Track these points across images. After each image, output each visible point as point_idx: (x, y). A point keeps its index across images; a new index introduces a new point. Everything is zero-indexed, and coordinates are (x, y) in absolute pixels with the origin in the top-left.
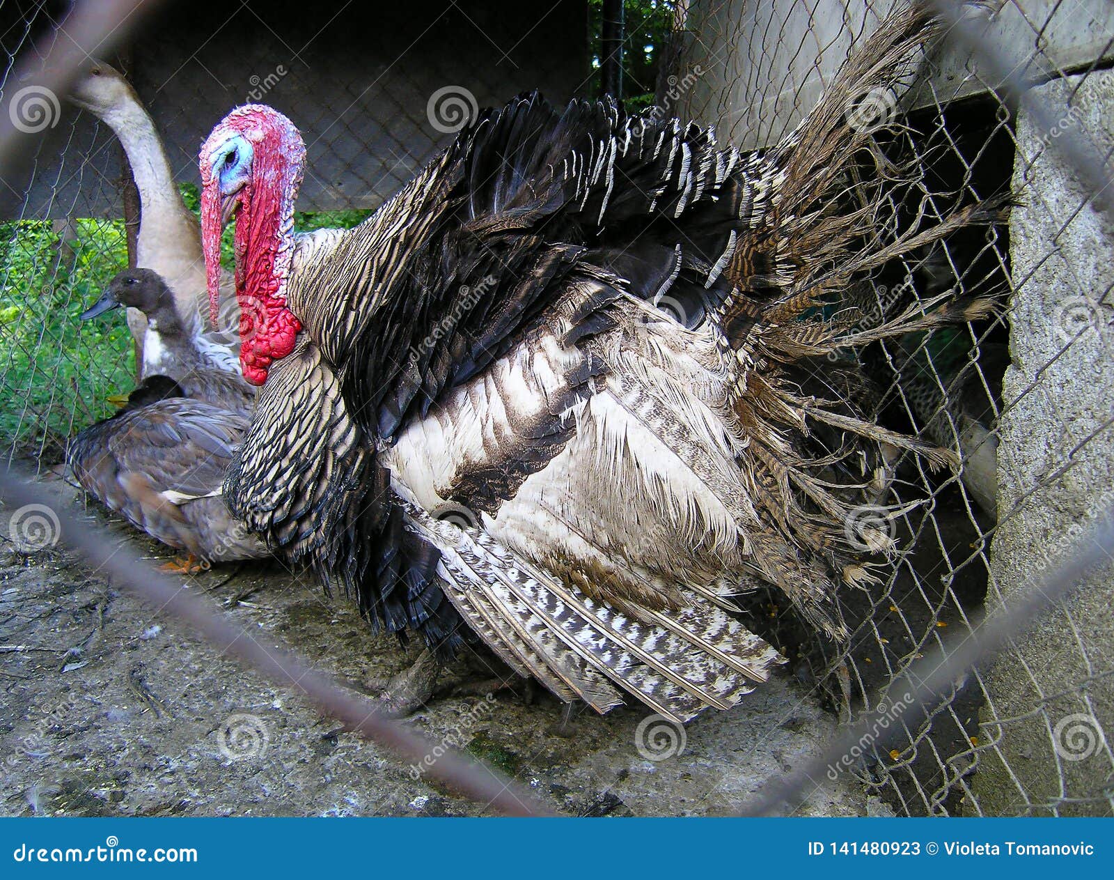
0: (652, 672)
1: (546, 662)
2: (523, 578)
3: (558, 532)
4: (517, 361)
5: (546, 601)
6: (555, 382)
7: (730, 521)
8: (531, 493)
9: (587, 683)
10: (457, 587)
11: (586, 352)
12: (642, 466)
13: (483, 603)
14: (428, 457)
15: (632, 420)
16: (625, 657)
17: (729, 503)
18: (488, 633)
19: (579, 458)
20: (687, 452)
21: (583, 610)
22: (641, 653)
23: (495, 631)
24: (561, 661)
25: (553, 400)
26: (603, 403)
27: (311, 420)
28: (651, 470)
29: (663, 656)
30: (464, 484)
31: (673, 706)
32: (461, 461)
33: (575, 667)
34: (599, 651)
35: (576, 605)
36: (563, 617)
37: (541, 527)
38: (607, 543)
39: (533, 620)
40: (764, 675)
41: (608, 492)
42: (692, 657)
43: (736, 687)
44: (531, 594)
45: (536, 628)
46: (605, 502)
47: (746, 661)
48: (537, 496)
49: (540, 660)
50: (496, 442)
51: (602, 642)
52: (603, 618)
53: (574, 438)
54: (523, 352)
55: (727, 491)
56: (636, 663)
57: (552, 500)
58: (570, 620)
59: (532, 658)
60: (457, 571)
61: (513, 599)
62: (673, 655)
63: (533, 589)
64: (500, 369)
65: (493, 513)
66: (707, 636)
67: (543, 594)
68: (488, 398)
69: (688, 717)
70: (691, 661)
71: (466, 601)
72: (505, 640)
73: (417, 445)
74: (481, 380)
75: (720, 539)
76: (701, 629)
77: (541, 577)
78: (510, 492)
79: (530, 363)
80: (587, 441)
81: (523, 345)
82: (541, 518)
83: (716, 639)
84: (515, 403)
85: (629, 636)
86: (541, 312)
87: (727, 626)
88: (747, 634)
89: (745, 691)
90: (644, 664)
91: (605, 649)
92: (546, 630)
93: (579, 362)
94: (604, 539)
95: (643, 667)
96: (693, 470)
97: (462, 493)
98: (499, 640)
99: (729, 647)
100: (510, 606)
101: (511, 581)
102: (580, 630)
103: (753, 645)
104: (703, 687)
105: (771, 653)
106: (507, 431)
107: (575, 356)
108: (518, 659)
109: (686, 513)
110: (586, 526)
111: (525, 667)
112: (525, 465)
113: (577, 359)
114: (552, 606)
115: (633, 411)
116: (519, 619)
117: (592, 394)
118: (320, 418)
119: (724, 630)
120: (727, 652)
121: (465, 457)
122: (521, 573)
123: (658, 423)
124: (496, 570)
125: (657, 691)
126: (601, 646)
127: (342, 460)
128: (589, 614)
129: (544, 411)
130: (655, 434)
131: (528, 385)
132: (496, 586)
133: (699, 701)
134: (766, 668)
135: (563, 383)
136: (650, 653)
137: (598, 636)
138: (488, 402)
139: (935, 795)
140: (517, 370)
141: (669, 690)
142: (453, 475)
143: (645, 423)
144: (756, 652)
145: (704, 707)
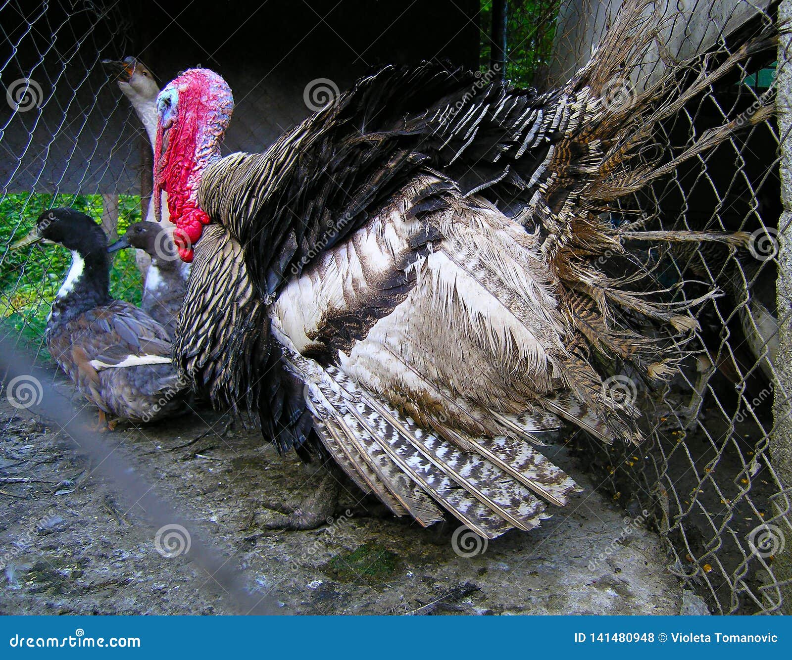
0: (467, 494)
1: (383, 481)
2: (368, 411)
3: (397, 368)
4: (373, 230)
5: (384, 431)
6: (400, 246)
7: (541, 351)
8: (378, 335)
9: (415, 501)
10: (318, 416)
11: (425, 223)
12: (468, 307)
13: (337, 430)
14: (301, 307)
15: (461, 272)
16: (445, 481)
17: (539, 336)
18: (340, 455)
19: (418, 304)
20: (506, 297)
21: (413, 439)
22: (459, 477)
23: (345, 454)
24: (394, 481)
25: (399, 259)
26: (437, 260)
27: (224, 282)
28: (475, 310)
29: (476, 482)
30: (328, 327)
31: (483, 525)
32: (325, 309)
33: (406, 487)
34: (425, 475)
35: (409, 434)
36: (397, 445)
37: (383, 364)
38: (436, 376)
39: (375, 446)
40: (562, 501)
41: (439, 332)
42: (501, 485)
43: (536, 513)
44: (374, 424)
45: (376, 453)
46: (437, 341)
47: (547, 488)
48: (382, 337)
49: (378, 479)
50: (354, 293)
51: (427, 467)
52: (429, 447)
53: (415, 288)
54: (377, 223)
55: (539, 327)
56: (455, 486)
57: (394, 341)
58: (403, 447)
59: (373, 478)
60: (318, 403)
61: (360, 428)
62: (485, 481)
63: (375, 420)
64: (359, 237)
65: (348, 351)
66: (515, 465)
67: (383, 424)
68: (349, 259)
69: (495, 535)
70: (500, 488)
71: (325, 428)
72: (352, 461)
73: (293, 298)
74: (344, 246)
75: (532, 365)
76: (511, 458)
77: (382, 410)
78: (362, 334)
79: (382, 232)
80: (425, 291)
81: (377, 218)
82: (384, 357)
83: (522, 468)
84: (369, 263)
85: (450, 463)
86: (391, 194)
87: (533, 458)
88: (549, 465)
89: (545, 516)
90: (460, 487)
91: (429, 473)
92: (384, 455)
93: (418, 229)
94: (434, 373)
95: (460, 490)
96: (510, 310)
97: (326, 334)
98: (348, 461)
99: (534, 475)
100: (357, 434)
101: (358, 413)
102: (411, 456)
103: (554, 475)
104: (508, 510)
105: (569, 483)
106: (363, 284)
107: (417, 226)
108: (361, 478)
109: (504, 344)
110: (420, 362)
111: (367, 484)
112: (376, 311)
113: (418, 227)
114: (389, 435)
115: (462, 264)
116: (363, 444)
117: (430, 253)
118: (231, 279)
119: (530, 460)
120: (532, 479)
121: (328, 305)
122: (367, 407)
123: (482, 274)
124: (347, 403)
125: (470, 511)
126: (426, 470)
127: (243, 308)
128: (418, 443)
129: (392, 268)
130: (479, 282)
131: (380, 248)
132: (347, 417)
133: (505, 523)
134: (564, 494)
135: (406, 246)
136: (466, 478)
137: (425, 461)
138: (349, 262)
139: (737, 570)
140: (373, 236)
141: (480, 511)
142: (319, 320)
143: (472, 274)
144: (556, 480)
145: (509, 527)
